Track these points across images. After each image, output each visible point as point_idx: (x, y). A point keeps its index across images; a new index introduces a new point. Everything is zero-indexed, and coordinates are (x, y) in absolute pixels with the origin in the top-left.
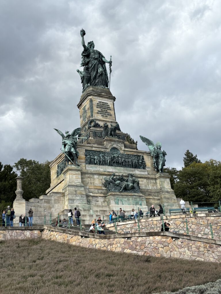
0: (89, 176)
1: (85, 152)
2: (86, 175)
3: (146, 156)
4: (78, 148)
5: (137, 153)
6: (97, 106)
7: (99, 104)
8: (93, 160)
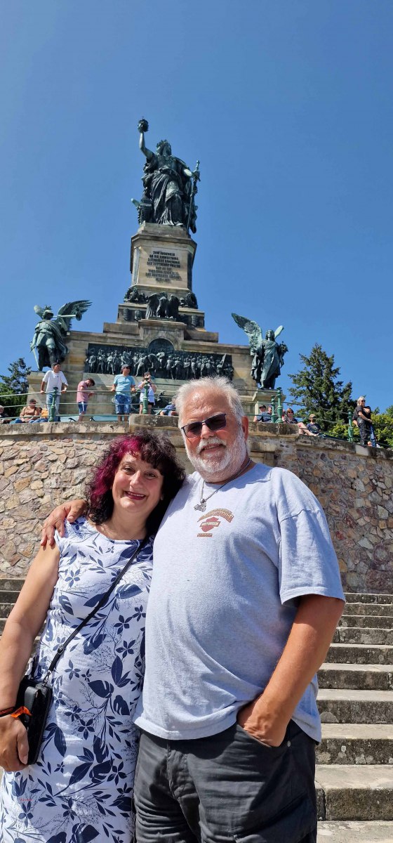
1: (87, 348)
3: (239, 355)
6: (149, 262)
7: (154, 256)
8: (102, 364)
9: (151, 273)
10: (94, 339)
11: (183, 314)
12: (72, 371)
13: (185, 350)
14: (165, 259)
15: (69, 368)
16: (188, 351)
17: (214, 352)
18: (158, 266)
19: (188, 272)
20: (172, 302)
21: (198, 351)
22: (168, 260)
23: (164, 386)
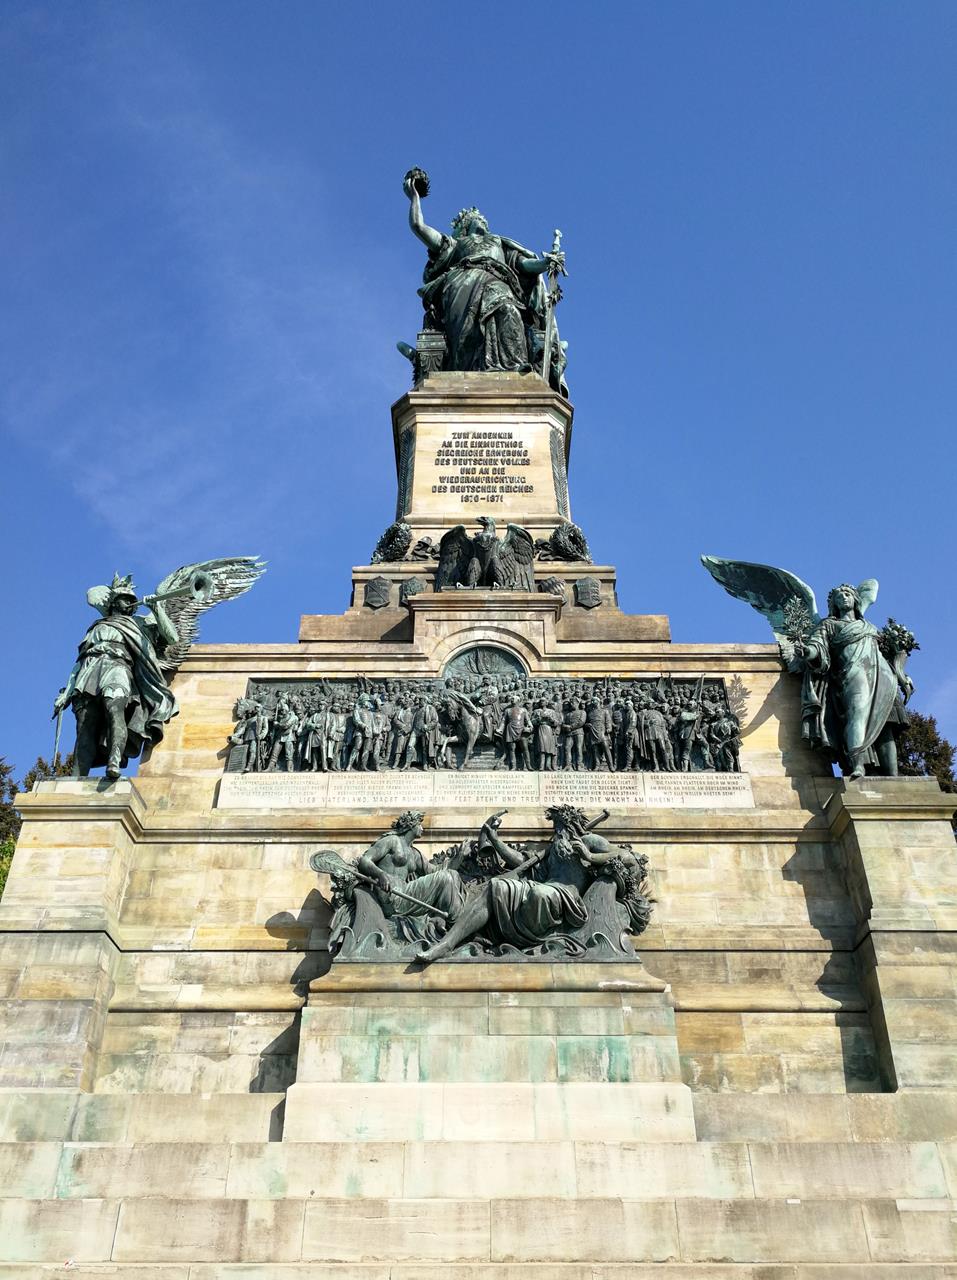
2: (201, 849)
3: (748, 676)
4: (197, 677)
6: (441, 457)
7: (454, 444)
8: (290, 739)
9: (449, 485)
10: (266, 666)
11: (548, 576)
12: (188, 773)
13: (563, 675)
14: (485, 449)
15: (180, 764)
16: (573, 675)
17: (661, 672)
18: (468, 466)
19: (554, 473)
20: (511, 542)
21: (608, 675)
22: (495, 449)
23: (501, 796)
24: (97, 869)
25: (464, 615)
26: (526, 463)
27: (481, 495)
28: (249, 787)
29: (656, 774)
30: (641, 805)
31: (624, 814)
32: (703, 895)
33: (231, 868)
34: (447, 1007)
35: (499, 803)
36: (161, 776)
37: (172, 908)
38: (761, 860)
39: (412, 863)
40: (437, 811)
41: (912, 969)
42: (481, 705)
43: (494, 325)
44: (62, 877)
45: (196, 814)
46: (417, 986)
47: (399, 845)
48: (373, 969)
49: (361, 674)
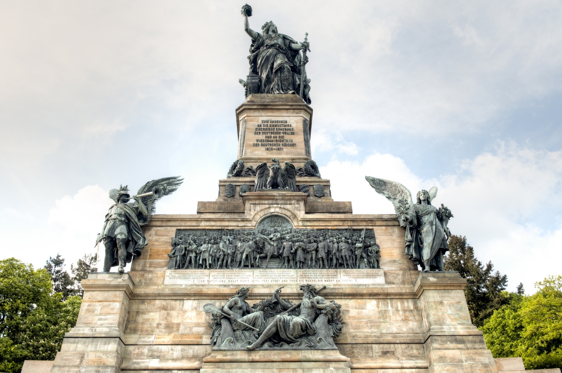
0: (164, 303)
1: (174, 236)
2: (157, 302)
3: (384, 228)
4: (155, 228)
5: (352, 224)
6: (257, 131)
7: (262, 126)
9: (260, 143)
10: (183, 224)
11: (302, 184)
13: (308, 228)
14: (275, 128)
15: (148, 265)
16: (312, 228)
17: (348, 226)
18: (268, 135)
19: (304, 138)
20: (286, 170)
21: (326, 227)
22: (280, 127)
23: (281, 280)
24: (115, 311)
25: (266, 202)
26: (293, 134)
27: (274, 147)
28: (177, 275)
29: (346, 270)
30: (339, 283)
31: (332, 287)
32: (364, 320)
33: (170, 310)
34: (259, 368)
35: (280, 282)
36: (140, 271)
37: (146, 326)
38: (388, 306)
39: (245, 308)
40: (255, 286)
41: (446, 351)
42: (273, 241)
43: (279, 74)
44: (101, 314)
45: (155, 287)
46: (247, 360)
47: (239, 301)
48: (229, 353)
49: (223, 228)
